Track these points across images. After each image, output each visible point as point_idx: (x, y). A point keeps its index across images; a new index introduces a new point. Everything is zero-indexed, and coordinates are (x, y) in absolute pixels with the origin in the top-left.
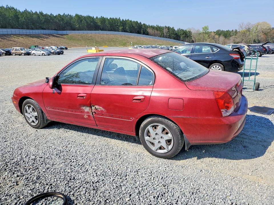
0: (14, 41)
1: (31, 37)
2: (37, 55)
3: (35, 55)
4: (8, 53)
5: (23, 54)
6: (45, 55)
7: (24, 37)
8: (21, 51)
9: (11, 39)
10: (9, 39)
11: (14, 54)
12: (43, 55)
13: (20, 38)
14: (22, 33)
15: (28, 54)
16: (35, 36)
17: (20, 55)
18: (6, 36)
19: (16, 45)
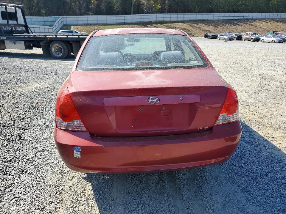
0: (255, 26)
1: (276, 21)
2: (266, 42)
3: (264, 42)
4: (239, 38)
5: (252, 40)
6: (274, 43)
7: (267, 22)
8: (251, 37)
9: (253, 24)
10: (251, 24)
11: (244, 40)
12: (273, 42)
13: (263, 22)
14: (268, 17)
15: (257, 40)
16: (282, 20)
17: (249, 41)
18: (249, 21)
19: (255, 30)
